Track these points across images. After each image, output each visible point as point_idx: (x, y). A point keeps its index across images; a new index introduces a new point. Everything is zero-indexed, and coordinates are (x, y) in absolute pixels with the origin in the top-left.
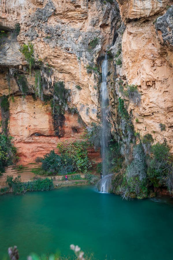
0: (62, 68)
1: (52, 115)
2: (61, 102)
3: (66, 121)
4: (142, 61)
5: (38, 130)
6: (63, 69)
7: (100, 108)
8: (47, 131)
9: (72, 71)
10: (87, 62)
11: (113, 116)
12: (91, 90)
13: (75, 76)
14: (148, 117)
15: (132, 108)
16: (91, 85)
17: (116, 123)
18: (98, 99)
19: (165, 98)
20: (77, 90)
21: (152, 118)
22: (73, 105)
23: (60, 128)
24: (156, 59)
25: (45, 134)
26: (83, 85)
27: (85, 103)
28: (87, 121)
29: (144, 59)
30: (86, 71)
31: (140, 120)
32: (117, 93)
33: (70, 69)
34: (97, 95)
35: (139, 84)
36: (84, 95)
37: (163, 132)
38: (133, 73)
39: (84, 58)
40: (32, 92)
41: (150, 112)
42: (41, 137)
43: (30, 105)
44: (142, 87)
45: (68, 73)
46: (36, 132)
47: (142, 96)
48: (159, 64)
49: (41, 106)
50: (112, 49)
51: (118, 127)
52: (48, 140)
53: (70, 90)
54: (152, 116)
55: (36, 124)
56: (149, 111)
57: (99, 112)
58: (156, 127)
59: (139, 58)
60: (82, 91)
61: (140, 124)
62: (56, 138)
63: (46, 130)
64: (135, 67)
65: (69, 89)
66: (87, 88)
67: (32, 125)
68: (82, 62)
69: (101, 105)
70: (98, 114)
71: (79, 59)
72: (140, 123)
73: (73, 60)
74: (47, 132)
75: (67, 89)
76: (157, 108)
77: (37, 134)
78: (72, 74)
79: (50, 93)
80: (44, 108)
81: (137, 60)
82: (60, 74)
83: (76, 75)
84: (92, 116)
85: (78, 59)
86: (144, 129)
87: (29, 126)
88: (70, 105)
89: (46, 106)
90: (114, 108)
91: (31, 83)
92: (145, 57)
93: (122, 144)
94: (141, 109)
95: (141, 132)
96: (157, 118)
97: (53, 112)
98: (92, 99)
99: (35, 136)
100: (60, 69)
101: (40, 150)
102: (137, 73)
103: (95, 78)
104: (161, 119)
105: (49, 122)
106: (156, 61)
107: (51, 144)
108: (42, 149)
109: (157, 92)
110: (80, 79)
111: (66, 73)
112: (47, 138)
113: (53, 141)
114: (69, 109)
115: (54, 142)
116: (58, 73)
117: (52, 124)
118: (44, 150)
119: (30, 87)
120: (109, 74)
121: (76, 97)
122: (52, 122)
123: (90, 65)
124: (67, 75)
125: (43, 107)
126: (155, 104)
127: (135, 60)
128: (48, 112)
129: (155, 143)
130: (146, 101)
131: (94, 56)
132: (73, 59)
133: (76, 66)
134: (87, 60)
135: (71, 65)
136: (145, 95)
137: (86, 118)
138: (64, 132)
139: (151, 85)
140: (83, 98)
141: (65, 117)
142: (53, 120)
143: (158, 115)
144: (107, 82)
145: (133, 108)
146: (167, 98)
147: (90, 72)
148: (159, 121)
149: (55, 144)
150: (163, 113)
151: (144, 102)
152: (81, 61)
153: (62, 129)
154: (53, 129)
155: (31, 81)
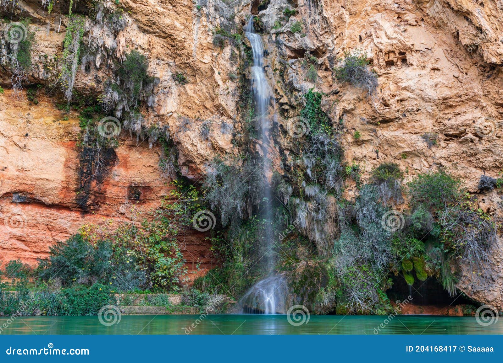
0: (155, 18)
1: (78, 149)
2: (123, 109)
3: (115, 168)
4: (372, 15)
5: (29, 182)
6: (154, 24)
7: (240, 122)
8: (55, 188)
9: (176, 33)
10: (218, 20)
11: (283, 136)
12: (220, 82)
13: (182, 45)
14: (390, 124)
15: (347, 106)
16: (221, 71)
17: (287, 153)
18: (237, 103)
19: (435, 80)
20: (174, 84)
21: (402, 126)
22: (157, 118)
23: (94, 184)
24: (405, 11)
25: (47, 200)
26: (195, 71)
27: (193, 115)
28: (202, 152)
29: (376, 11)
30: (210, 39)
31: (365, 136)
32: (297, 86)
33: (174, 27)
34: (233, 95)
35: (370, 55)
36: (193, 95)
37: (434, 149)
38: (351, 36)
39: (212, 10)
40: (36, 76)
41: (398, 111)
42: (29, 207)
43: (14, 115)
44: (376, 62)
45: (165, 38)
46: (21, 188)
47: (379, 79)
48: (413, 22)
49: (50, 120)
50: (264, 15)
51: (295, 160)
52: (50, 217)
53: (158, 79)
54: (400, 122)
55: (25, 165)
56: (396, 109)
57: (239, 132)
58: (413, 142)
59: (365, 8)
60: (188, 87)
61: (359, 147)
62: (73, 215)
63: (52, 185)
64: (356, 25)
65: (156, 76)
66: (204, 81)
67: (10, 167)
68: (203, 18)
69: (243, 116)
70: (234, 135)
71: (199, 10)
72: (363, 142)
73: (184, 9)
74: (55, 191)
75: (151, 75)
76: (415, 102)
77: (19, 197)
78: (174, 40)
79: (94, 84)
80: (57, 128)
81: (361, 12)
82: (141, 35)
83: (186, 45)
84: (220, 140)
85: (196, 10)
86: (374, 155)
87: (3, 170)
88: (148, 120)
89: (66, 122)
90: (287, 118)
91: (44, 49)
92: (379, 7)
93: (298, 204)
94: (377, 105)
95: (362, 164)
96: (416, 124)
97: (82, 141)
98: (221, 100)
99: (13, 203)
100: (149, 20)
101: (15, 247)
102: (359, 37)
103: (233, 57)
104: (425, 124)
105: (66, 166)
106: (405, 15)
107: (56, 230)
108: (21, 245)
109: (414, 69)
110: (194, 54)
111: (160, 36)
112: (48, 212)
113: (62, 221)
114: (143, 127)
115: (66, 226)
116: (135, 32)
117: (72, 172)
118: (26, 248)
119: (37, 58)
120: (266, 54)
121: (168, 100)
122: (74, 166)
123: (223, 27)
124: (159, 41)
125: (55, 125)
126: (413, 91)
127: (357, 12)
128: (66, 139)
129: (409, 179)
130: (389, 89)
131: (236, 11)
132: (185, 6)
133: (187, 24)
134: (218, 16)
135: (177, 19)
136: (387, 76)
137: (199, 146)
138: (105, 198)
139: (395, 60)
140: (188, 104)
141: (118, 156)
142: (78, 161)
143: (417, 117)
144: (265, 67)
145: (353, 107)
146: (439, 80)
147: (220, 44)
148: (418, 131)
149: (66, 232)
150: (430, 111)
151: (381, 91)
152: (202, 14)
153: (102, 187)
154: (73, 187)
155: (46, 43)
